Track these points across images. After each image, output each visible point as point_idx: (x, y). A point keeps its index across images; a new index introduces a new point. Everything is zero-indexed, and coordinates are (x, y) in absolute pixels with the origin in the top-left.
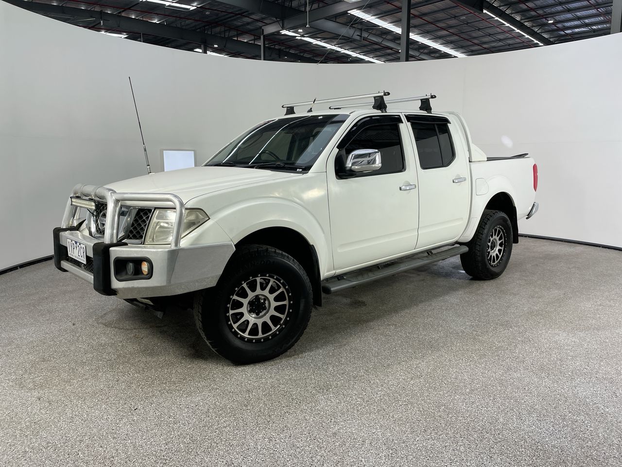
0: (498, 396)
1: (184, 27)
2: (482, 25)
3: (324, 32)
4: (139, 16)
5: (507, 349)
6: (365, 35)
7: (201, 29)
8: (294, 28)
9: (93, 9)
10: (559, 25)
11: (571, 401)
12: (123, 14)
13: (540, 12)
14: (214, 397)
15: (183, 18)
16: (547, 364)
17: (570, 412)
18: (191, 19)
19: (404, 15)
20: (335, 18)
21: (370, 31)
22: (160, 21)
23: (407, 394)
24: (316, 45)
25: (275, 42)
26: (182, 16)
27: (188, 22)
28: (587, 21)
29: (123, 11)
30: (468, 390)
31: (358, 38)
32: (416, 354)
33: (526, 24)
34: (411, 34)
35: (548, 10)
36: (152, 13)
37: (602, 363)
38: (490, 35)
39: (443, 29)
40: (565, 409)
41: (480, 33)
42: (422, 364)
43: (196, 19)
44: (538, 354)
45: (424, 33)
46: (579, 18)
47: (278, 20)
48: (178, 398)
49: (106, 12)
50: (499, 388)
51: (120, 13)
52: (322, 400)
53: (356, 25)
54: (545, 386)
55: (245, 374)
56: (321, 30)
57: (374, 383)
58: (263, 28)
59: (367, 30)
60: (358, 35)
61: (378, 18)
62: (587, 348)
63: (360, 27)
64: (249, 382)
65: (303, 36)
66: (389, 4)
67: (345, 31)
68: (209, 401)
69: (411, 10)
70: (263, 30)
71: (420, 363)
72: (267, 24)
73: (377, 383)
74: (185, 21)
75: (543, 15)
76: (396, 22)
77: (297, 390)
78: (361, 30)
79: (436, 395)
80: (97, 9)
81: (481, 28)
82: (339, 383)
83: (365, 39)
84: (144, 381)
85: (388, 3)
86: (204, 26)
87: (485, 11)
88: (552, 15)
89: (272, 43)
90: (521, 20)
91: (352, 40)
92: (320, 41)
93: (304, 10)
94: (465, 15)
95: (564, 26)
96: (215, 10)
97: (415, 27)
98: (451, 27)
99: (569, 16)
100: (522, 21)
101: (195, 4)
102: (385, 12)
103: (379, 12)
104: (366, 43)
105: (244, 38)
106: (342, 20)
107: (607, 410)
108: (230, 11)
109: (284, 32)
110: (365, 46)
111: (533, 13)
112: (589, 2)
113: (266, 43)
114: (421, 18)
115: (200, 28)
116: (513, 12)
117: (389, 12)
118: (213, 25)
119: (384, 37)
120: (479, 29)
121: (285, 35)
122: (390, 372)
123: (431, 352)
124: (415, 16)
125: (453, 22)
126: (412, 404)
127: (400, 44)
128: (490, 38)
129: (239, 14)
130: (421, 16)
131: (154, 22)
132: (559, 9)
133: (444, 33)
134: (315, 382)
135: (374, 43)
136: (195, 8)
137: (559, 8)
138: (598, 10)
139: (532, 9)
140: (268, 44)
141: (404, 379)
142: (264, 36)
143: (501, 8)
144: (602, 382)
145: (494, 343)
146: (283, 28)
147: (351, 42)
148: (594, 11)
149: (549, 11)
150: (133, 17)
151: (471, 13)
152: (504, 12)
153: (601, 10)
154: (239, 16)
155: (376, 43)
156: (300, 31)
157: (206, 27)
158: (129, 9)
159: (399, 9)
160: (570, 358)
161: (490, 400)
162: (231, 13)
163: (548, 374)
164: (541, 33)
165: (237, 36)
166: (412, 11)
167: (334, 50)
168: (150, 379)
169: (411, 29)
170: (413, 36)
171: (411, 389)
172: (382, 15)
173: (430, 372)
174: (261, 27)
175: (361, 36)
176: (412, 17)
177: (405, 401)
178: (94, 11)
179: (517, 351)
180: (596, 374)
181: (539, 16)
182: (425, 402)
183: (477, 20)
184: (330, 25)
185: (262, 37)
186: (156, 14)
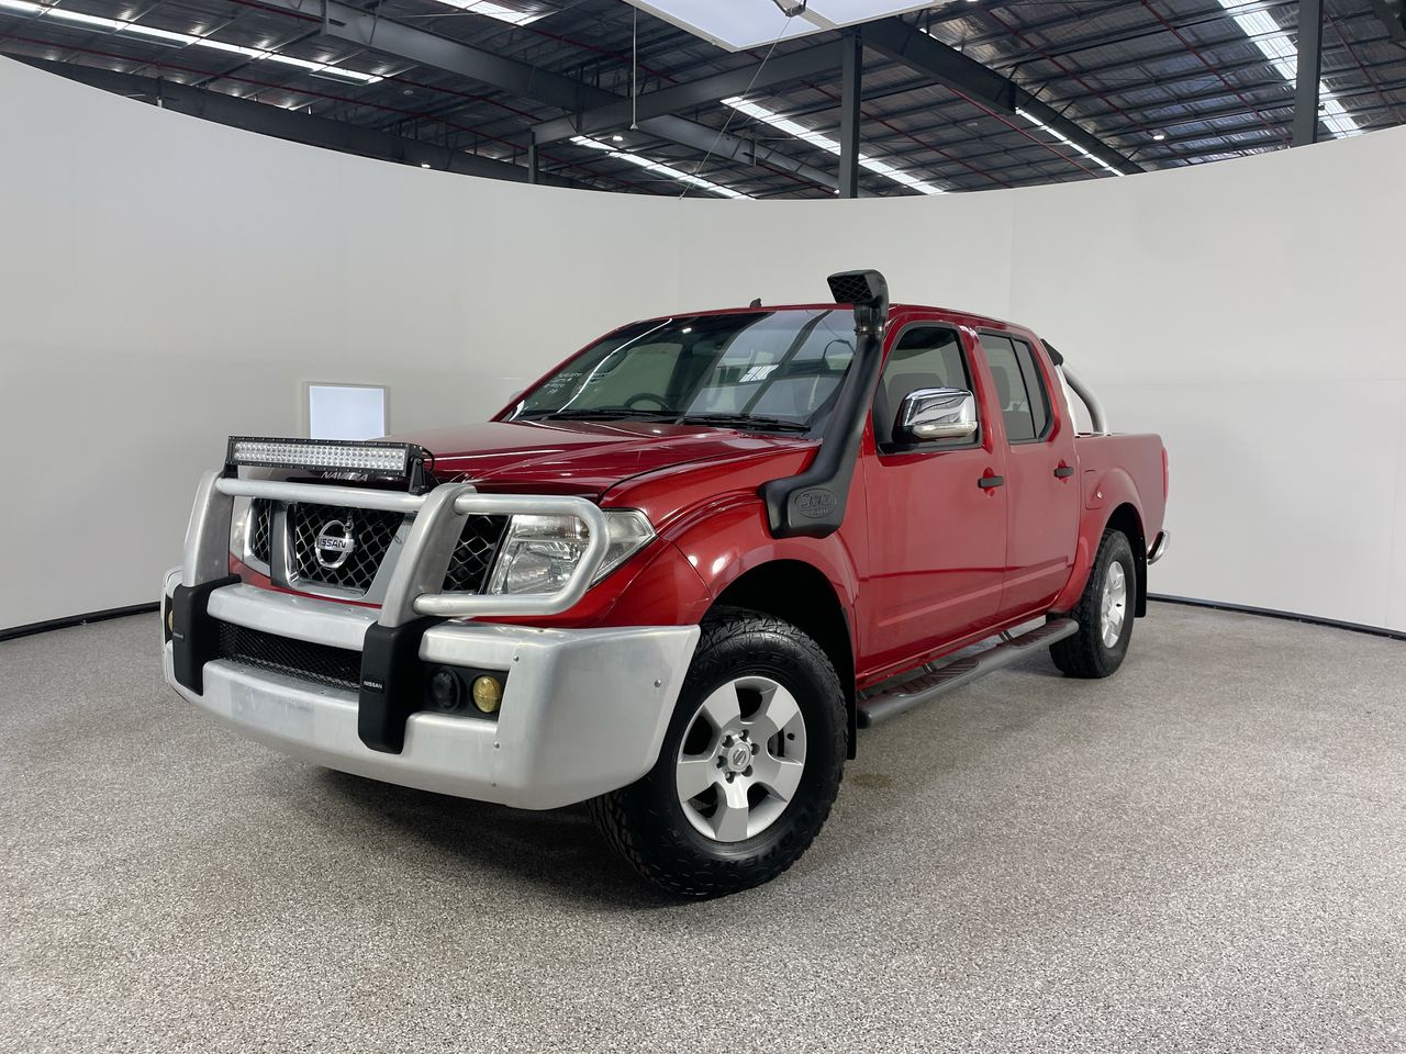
0: (1116, 997)
1: (353, 122)
2: (1012, 141)
3: (672, 143)
4: (250, 92)
5: (1123, 869)
6: (761, 153)
7: (393, 127)
8: (604, 133)
9: (140, 74)
10: (1176, 146)
11: (1300, 1006)
12: (212, 87)
13: (1136, 116)
14: (360, 1017)
15: (350, 101)
16: (1226, 907)
17: (1302, 1038)
18: (369, 104)
19: (846, 113)
20: (694, 113)
21: (772, 147)
22: (297, 105)
23: (883, 998)
24: (653, 171)
25: (561, 162)
26: (350, 96)
27: (363, 110)
28: (1236, 138)
29: (211, 81)
30: (1037, 983)
31: (746, 160)
32: (899, 885)
33: (1106, 141)
34: (861, 156)
35: (1152, 113)
36: (278, 87)
37: (1356, 903)
38: (1029, 163)
39: (928, 147)
40: (1289, 1029)
41: (1008, 159)
42: (917, 911)
43: (382, 103)
44: (1199, 880)
45: (888, 156)
46: (1219, 132)
47: (568, 112)
48: (260, 1023)
49: (173, 80)
50: (1116, 976)
51: (204, 83)
52: (658, 1020)
53: (743, 131)
54: (1231, 968)
55: (454, 951)
56: (664, 140)
57: (795, 969)
58: (534, 129)
59: (765, 143)
60: (745, 154)
61: (790, 118)
62: (1313, 864)
63: (749, 136)
64: (462, 972)
65: (622, 151)
66: (813, 89)
67: (716, 143)
68: (346, 1030)
69: (862, 104)
70: (534, 134)
71: (910, 910)
72: (541, 122)
73: (804, 967)
74: (356, 109)
75: (1141, 124)
76: (830, 129)
77: (592, 992)
78: (752, 142)
79: (957, 998)
80: (152, 73)
81: (1012, 147)
82: (702, 969)
83: (761, 163)
84: (171, 973)
85: (812, 87)
86: (400, 122)
87: (1019, 111)
88: (1160, 123)
89: (552, 165)
90: (1096, 132)
91: (732, 163)
92: (661, 163)
93: (626, 94)
94: (977, 118)
95: (1187, 149)
96: (426, 86)
97: (870, 140)
98: (948, 144)
99: (1198, 125)
100: (1098, 136)
101: (380, 71)
102: (805, 107)
103: (790, 105)
104: (762, 171)
105: (492, 151)
106: (712, 119)
107: (1394, 1030)
108: (459, 89)
109: (580, 140)
110: (760, 178)
111: (1122, 119)
112: (1241, 98)
113: (540, 164)
114: (882, 122)
115: (390, 125)
116: (1079, 115)
117: (814, 105)
118: (419, 120)
119: (803, 159)
120: (1006, 151)
121: (583, 147)
122: (835, 936)
123: (939, 881)
124: (870, 118)
125: (951, 133)
126: (897, 1025)
127: (837, 176)
128: (1030, 169)
129: (480, 97)
130: (882, 117)
131: (285, 107)
132: (1176, 112)
133: (932, 155)
134: (641, 969)
135: (781, 174)
136: (379, 79)
137: (1178, 109)
138: (1259, 115)
139: (1117, 110)
140: (547, 166)
141: (873, 956)
142: (536, 147)
143: (1053, 106)
144: (1366, 954)
145: (1090, 853)
146: (579, 132)
147: (730, 168)
148: (1250, 117)
149: (1154, 115)
150: (235, 95)
151: (990, 115)
152: (1059, 115)
153: (1267, 114)
154: (481, 101)
155: (787, 174)
156: (617, 138)
157: (403, 125)
158: (226, 75)
159: (835, 101)
160: (1276, 890)
161: (1097, 1010)
162: (462, 94)
163: (1232, 933)
164: (1139, 161)
165: (475, 146)
166: (864, 106)
167: (692, 185)
168: (188, 966)
169: (861, 145)
170: (865, 161)
171: (891, 983)
172: (799, 113)
173: (937, 935)
174: (529, 130)
175: (752, 157)
176: (864, 120)
177: (878, 1018)
178: (143, 77)
179: (1147, 875)
180: (1347, 931)
181: (1133, 126)
182: (930, 1020)
183: (1004, 129)
184: (683, 130)
185: (531, 149)
186: (289, 89)
